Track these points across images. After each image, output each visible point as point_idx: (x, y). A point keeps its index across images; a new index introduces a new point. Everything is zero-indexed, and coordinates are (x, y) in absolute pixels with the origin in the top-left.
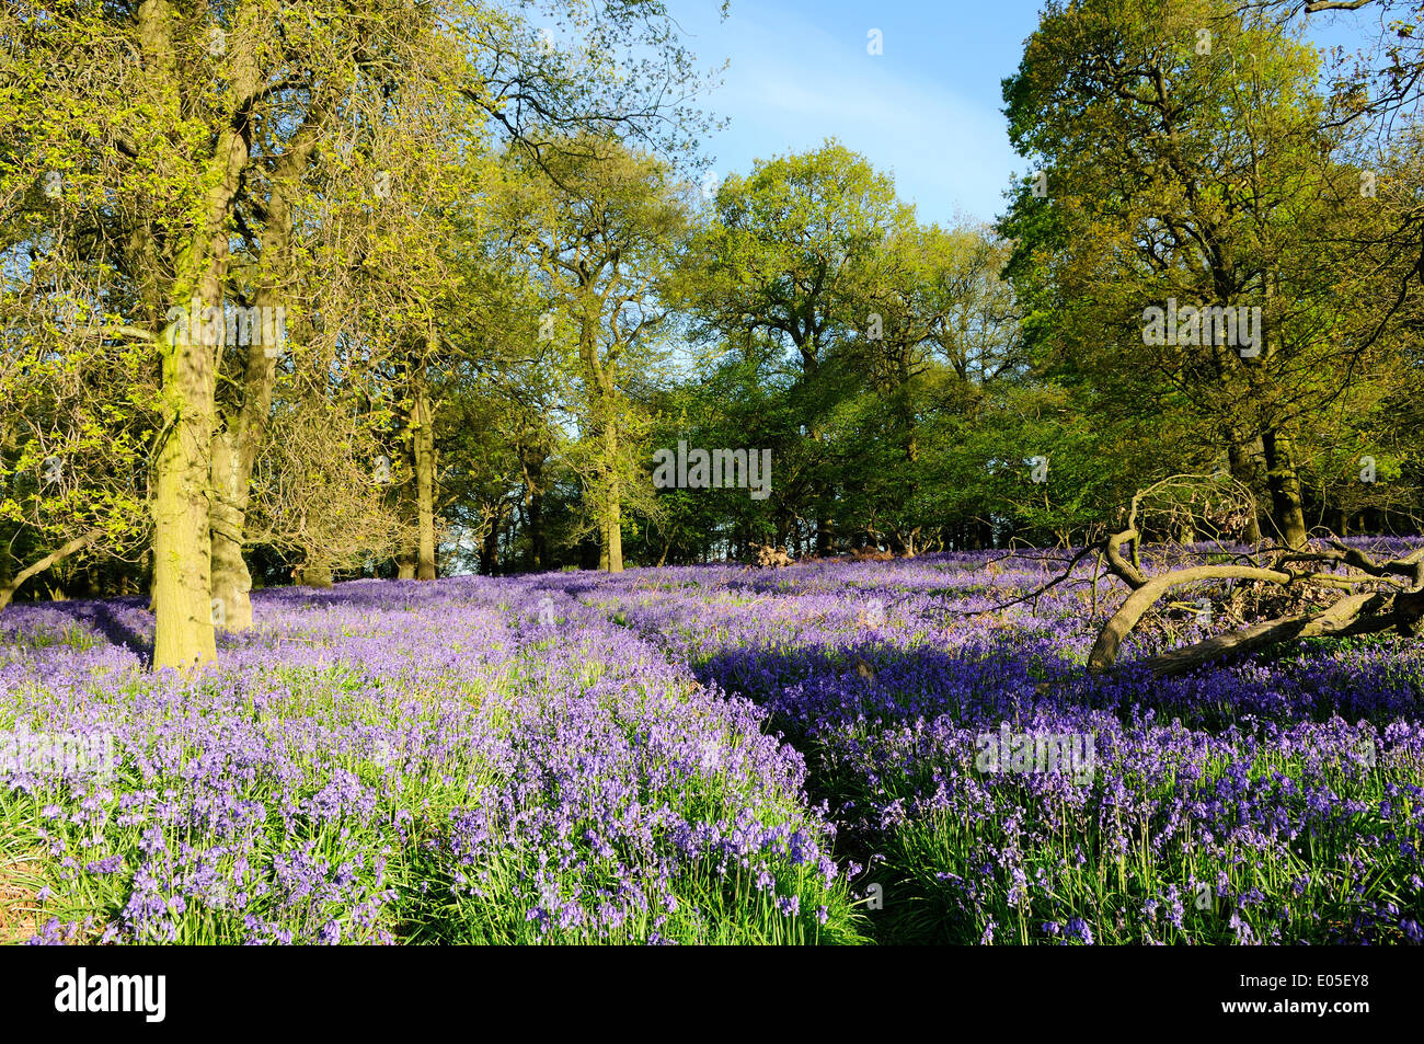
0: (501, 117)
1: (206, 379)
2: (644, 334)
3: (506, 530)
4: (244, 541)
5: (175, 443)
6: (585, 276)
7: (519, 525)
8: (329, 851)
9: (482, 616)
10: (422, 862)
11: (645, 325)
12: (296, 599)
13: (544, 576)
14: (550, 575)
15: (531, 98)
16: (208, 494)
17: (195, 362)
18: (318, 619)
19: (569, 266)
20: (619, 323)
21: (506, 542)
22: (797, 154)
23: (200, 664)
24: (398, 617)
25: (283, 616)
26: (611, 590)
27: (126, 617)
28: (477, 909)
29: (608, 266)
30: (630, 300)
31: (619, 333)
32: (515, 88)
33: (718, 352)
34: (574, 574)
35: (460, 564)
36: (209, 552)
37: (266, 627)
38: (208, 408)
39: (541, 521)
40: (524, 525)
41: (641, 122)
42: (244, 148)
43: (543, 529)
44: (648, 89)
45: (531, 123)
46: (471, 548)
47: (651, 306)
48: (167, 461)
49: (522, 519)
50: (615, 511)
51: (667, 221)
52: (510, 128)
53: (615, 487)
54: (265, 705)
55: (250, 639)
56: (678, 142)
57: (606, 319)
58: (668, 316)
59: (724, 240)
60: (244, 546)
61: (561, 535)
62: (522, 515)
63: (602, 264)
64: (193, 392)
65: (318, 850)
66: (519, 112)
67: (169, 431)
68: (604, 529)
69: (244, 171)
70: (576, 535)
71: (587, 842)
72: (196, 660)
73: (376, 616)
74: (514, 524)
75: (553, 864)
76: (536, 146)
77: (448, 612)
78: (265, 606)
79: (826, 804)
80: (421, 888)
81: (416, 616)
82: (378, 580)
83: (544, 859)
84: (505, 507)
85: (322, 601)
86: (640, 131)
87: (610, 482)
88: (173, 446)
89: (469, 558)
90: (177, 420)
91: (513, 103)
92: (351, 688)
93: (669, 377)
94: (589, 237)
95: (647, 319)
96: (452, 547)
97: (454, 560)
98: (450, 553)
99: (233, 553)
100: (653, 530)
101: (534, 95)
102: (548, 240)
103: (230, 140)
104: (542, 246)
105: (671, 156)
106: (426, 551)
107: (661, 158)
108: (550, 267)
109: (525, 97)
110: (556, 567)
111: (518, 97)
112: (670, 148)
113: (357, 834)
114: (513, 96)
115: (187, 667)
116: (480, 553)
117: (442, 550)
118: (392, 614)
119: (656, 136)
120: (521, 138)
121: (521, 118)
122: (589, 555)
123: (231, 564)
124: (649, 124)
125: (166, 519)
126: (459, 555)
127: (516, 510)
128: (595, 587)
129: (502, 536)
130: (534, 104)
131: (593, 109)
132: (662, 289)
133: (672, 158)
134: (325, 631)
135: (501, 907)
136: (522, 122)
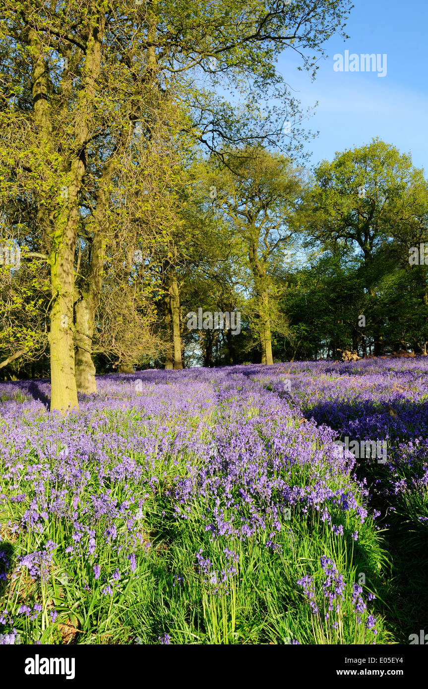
0: (205, 142)
1: (70, 276)
2: (281, 245)
3: (216, 345)
4: (92, 352)
5: (58, 306)
6: (251, 218)
7: (222, 343)
8: (120, 495)
9: (202, 386)
10: (163, 502)
11: (280, 240)
12: (116, 379)
13: (234, 367)
14: (237, 366)
15: (219, 131)
16: (73, 329)
17: (65, 268)
18: (125, 388)
19: (242, 213)
20: (268, 240)
21: (216, 351)
22: (358, 148)
23: (71, 408)
24: (162, 387)
25: (110, 386)
26: (266, 373)
27: (42, 387)
28: (187, 525)
29: (262, 212)
30: (274, 228)
31: (268, 244)
32: (211, 127)
33: (319, 252)
34: (248, 366)
35: (195, 362)
36: (74, 356)
37: (102, 392)
38: (72, 289)
39: (232, 340)
40: (225, 342)
41: (273, 138)
42: (83, 167)
43: (234, 345)
44: (277, 121)
45: (219, 144)
46: (200, 354)
47: (284, 231)
48: (55, 314)
49: (223, 339)
50: (268, 334)
51: (291, 188)
52: (209, 147)
53: (268, 323)
54: (96, 427)
55: (95, 397)
56: (293, 147)
57: (261, 239)
58: (293, 235)
59: (321, 195)
60: (92, 354)
61: (243, 347)
62: (223, 338)
63: (258, 211)
64: (65, 282)
65: (115, 494)
66: (213, 139)
67: (55, 300)
68: (264, 343)
69: (83, 177)
70: (249, 347)
71: (241, 495)
72: (69, 406)
73: (152, 387)
74: (220, 342)
75: (222, 505)
76: (222, 155)
77: (186, 385)
78: (103, 382)
79: (365, 480)
80: (163, 515)
81: (172, 387)
82: (155, 370)
83: (218, 502)
84: (215, 334)
85: (128, 379)
86: (274, 142)
87: (265, 320)
88: (56, 308)
89: (199, 359)
90: (57, 296)
91: (210, 134)
92: (137, 420)
93: (295, 266)
94: (252, 198)
95: (282, 237)
96: (191, 353)
97: (192, 360)
98: (190, 357)
99: (87, 358)
100: (288, 343)
101: (220, 129)
102: (231, 201)
103: (77, 164)
104: (229, 204)
105: (290, 153)
106: (178, 356)
107: (285, 155)
108: (233, 214)
109: (216, 131)
110: (240, 363)
111: (212, 131)
112: (289, 150)
113: (133, 488)
114: (210, 131)
115: (65, 410)
116: (204, 357)
117: (186, 355)
118: (160, 385)
119: (282, 144)
120: (215, 151)
121: (214, 141)
122: (256, 356)
123: (86, 362)
124: (278, 138)
125: (55, 341)
126: (194, 358)
127: (221, 335)
128: (258, 372)
129: (214, 348)
130: (220, 134)
131: (249, 134)
132: (289, 221)
133: (290, 155)
134: (129, 393)
135: (198, 524)
136: (215, 144)
